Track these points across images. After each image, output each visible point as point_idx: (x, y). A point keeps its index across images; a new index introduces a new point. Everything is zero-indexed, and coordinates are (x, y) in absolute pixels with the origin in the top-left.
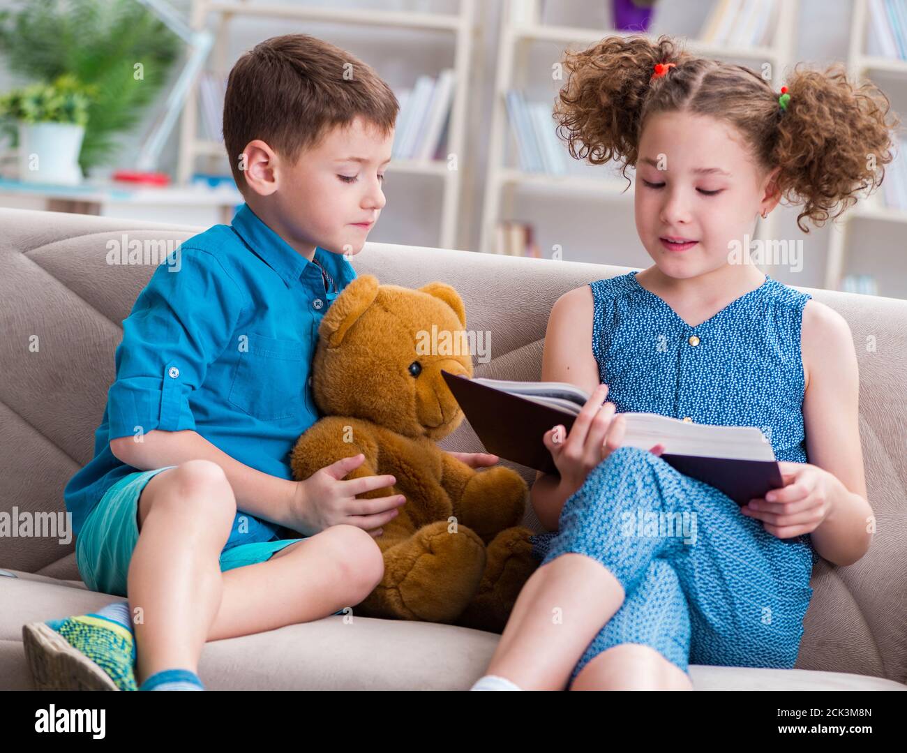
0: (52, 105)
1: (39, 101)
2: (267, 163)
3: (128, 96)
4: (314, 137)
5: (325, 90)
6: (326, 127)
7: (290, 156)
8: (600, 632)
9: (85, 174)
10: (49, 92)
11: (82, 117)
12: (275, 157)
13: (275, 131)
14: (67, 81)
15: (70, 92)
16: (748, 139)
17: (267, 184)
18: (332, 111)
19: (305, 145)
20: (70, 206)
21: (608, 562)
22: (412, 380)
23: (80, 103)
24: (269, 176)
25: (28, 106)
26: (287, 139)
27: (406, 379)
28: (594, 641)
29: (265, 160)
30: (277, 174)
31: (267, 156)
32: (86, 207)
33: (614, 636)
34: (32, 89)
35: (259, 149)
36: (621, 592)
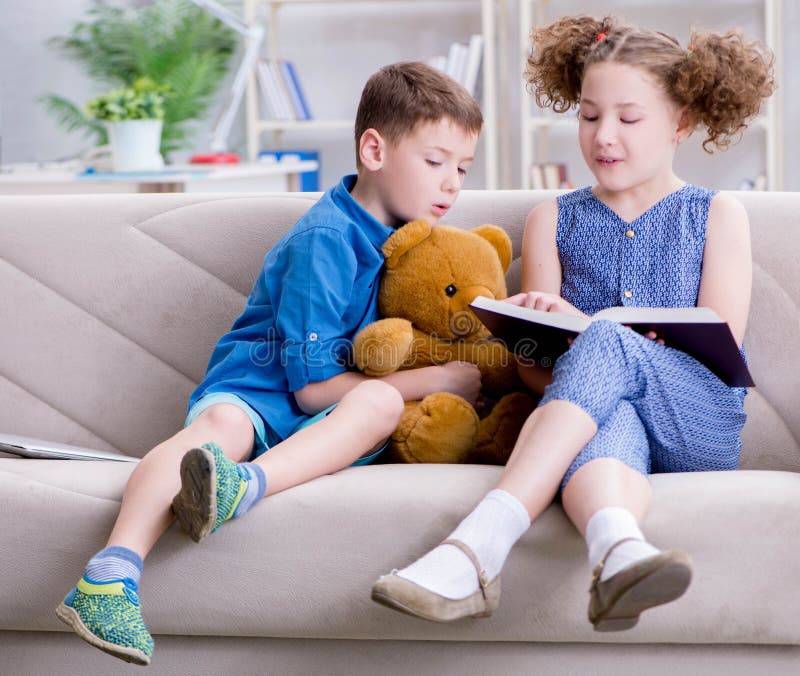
0: (132, 105)
1: (122, 103)
2: (376, 147)
3: (195, 88)
4: (412, 127)
5: (423, 95)
6: (421, 121)
7: (393, 141)
8: (579, 454)
9: (167, 162)
10: (130, 94)
11: (160, 112)
12: (382, 142)
13: (385, 122)
14: (144, 82)
15: (147, 92)
16: (659, 81)
17: (374, 162)
18: (426, 110)
19: (405, 135)
20: (158, 188)
21: (585, 405)
22: (448, 298)
23: (157, 100)
24: (377, 156)
25: (113, 107)
26: (393, 129)
27: (442, 298)
28: (575, 460)
29: (374, 144)
30: (382, 155)
31: (377, 142)
32: (171, 187)
33: (588, 454)
34: (114, 92)
35: (372, 136)
36: (595, 427)
